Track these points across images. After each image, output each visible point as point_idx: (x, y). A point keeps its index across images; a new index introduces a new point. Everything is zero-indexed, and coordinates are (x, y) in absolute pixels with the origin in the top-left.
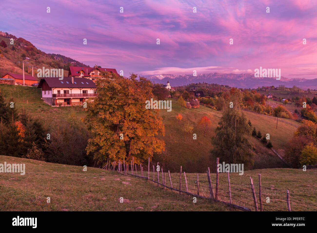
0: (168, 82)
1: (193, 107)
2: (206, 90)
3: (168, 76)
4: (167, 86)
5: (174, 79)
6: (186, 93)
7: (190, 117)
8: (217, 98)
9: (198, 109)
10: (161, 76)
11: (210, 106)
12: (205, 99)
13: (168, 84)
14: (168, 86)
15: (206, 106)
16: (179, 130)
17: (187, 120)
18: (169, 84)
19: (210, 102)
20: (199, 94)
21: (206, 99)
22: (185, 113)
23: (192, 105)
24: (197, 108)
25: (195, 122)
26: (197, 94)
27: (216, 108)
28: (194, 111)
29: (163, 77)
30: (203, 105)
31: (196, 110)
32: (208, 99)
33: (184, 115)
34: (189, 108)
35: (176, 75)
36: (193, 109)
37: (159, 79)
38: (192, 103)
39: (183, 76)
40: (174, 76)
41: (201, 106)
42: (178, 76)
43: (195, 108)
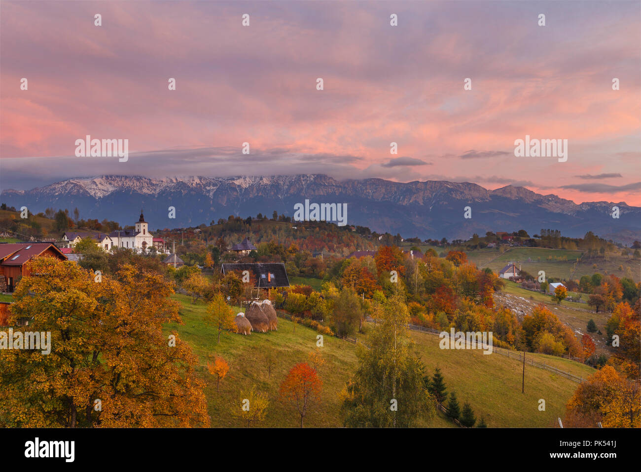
0: (142, 216)
1: (257, 327)
3: (128, 183)
4: (139, 232)
7: (252, 366)
8: (333, 290)
9: (274, 333)
11: (314, 322)
12: (295, 298)
13: (142, 225)
14: (141, 234)
15: (299, 322)
16: (219, 414)
17: (241, 376)
18: (144, 227)
19: (311, 307)
20: (269, 274)
21: (298, 295)
22: (234, 352)
23: (255, 321)
24: (269, 332)
25: (269, 382)
26: (263, 276)
27: (333, 329)
28: (261, 341)
29: (108, 186)
30: (287, 318)
31: (267, 340)
32: (304, 296)
33: (232, 360)
34: (245, 334)
35: (162, 181)
36: (256, 334)
37: (92, 193)
38: (254, 314)
39: (194, 185)
40: (154, 182)
41: (283, 324)
42: (172, 185)
43: (265, 333)
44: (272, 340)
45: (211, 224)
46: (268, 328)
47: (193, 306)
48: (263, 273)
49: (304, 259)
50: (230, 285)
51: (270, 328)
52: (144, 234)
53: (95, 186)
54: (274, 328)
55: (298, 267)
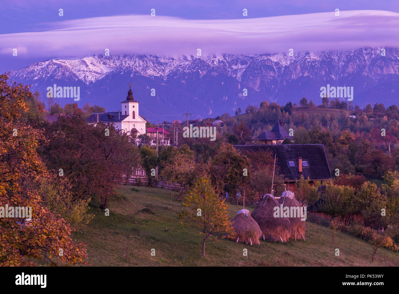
0: (130, 93)
1: (272, 234)
2: (342, 138)
3: (128, 63)
4: (126, 116)
5: (160, 79)
6: (228, 155)
9: (300, 244)
10: (88, 60)
11: (366, 230)
12: (337, 192)
13: (131, 104)
14: (130, 118)
15: (343, 230)
18: (133, 107)
19: (363, 206)
20: (301, 161)
21: (341, 188)
23: (267, 224)
24: (290, 242)
26: (292, 164)
27: (397, 240)
29: (102, 66)
30: (325, 224)
31: (286, 254)
32: (351, 189)
34: (249, 244)
35: (173, 59)
36: (269, 244)
37: (82, 77)
38: (266, 212)
39: (215, 63)
40: (162, 61)
41: (317, 232)
42: (187, 63)
43: (285, 244)
44: (294, 254)
45: (237, 113)
46: (289, 236)
47: (175, 203)
48: (291, 159)
49: (362, 152)
50: (227, 165)
51: (293, 236)
52: (134, 118)
53: (84, 67)
54: (299, 237)
55: (353, 163)
